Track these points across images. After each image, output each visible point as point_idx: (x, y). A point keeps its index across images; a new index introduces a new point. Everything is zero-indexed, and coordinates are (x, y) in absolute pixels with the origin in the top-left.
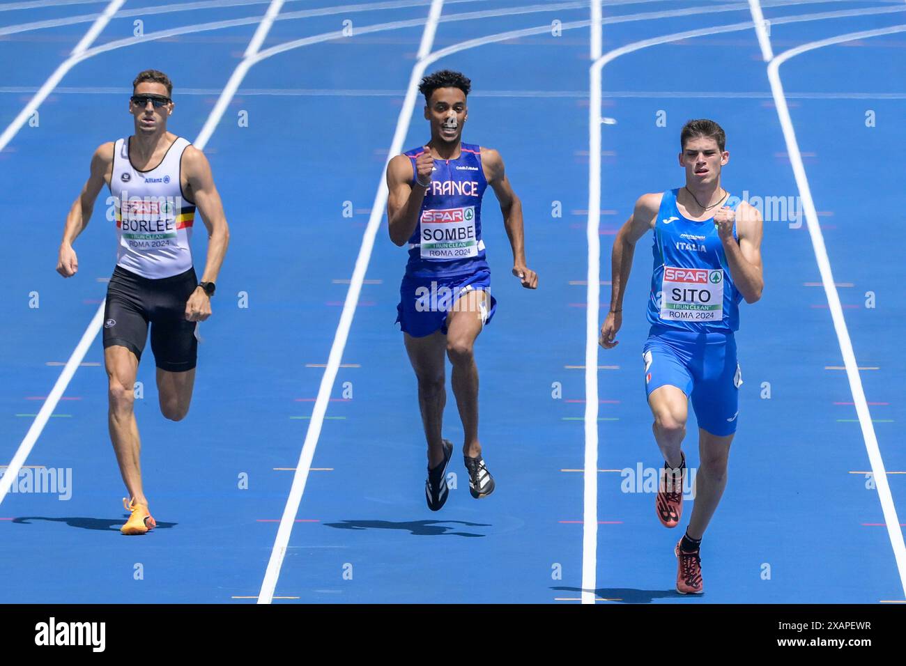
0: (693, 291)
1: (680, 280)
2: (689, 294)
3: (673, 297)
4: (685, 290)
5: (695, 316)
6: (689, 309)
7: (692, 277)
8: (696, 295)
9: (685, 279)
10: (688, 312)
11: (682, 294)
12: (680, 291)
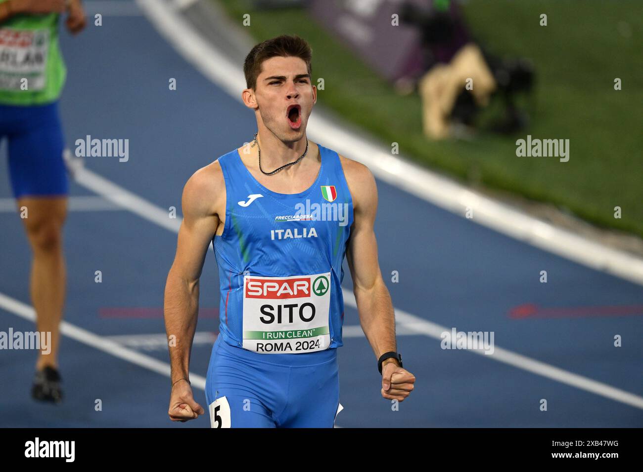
0: (291, 307)
1: (272, 295)
2: (285, 312)
3: (262, 319)
4: (280, 307)
5: (294, 347)
6: (286, 338)
7: (289, 291)
8: (296, 311)
9: (278, 294)
10: (285, 342)
11: (275, 313)
12: (272, 308)
